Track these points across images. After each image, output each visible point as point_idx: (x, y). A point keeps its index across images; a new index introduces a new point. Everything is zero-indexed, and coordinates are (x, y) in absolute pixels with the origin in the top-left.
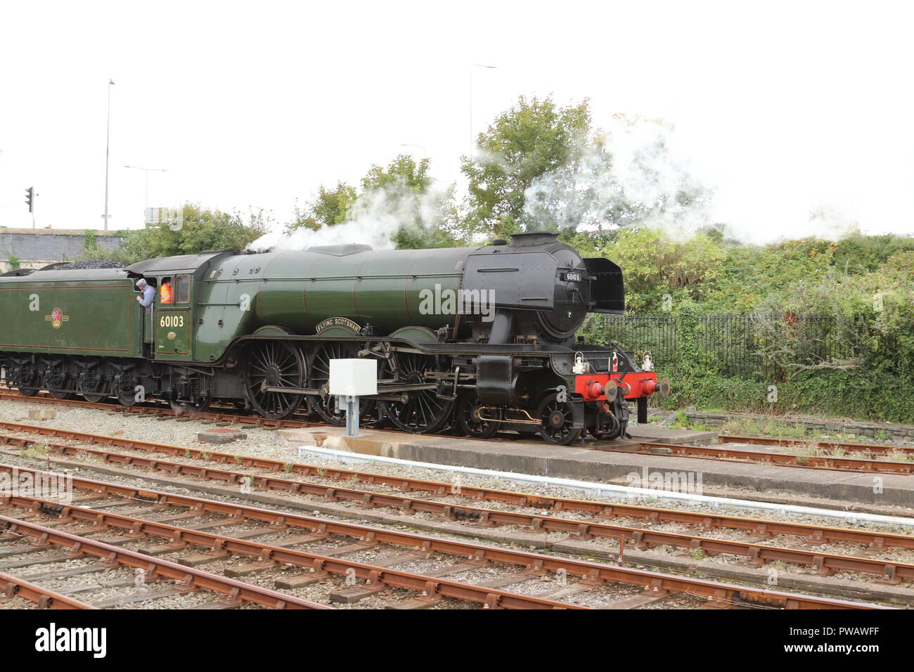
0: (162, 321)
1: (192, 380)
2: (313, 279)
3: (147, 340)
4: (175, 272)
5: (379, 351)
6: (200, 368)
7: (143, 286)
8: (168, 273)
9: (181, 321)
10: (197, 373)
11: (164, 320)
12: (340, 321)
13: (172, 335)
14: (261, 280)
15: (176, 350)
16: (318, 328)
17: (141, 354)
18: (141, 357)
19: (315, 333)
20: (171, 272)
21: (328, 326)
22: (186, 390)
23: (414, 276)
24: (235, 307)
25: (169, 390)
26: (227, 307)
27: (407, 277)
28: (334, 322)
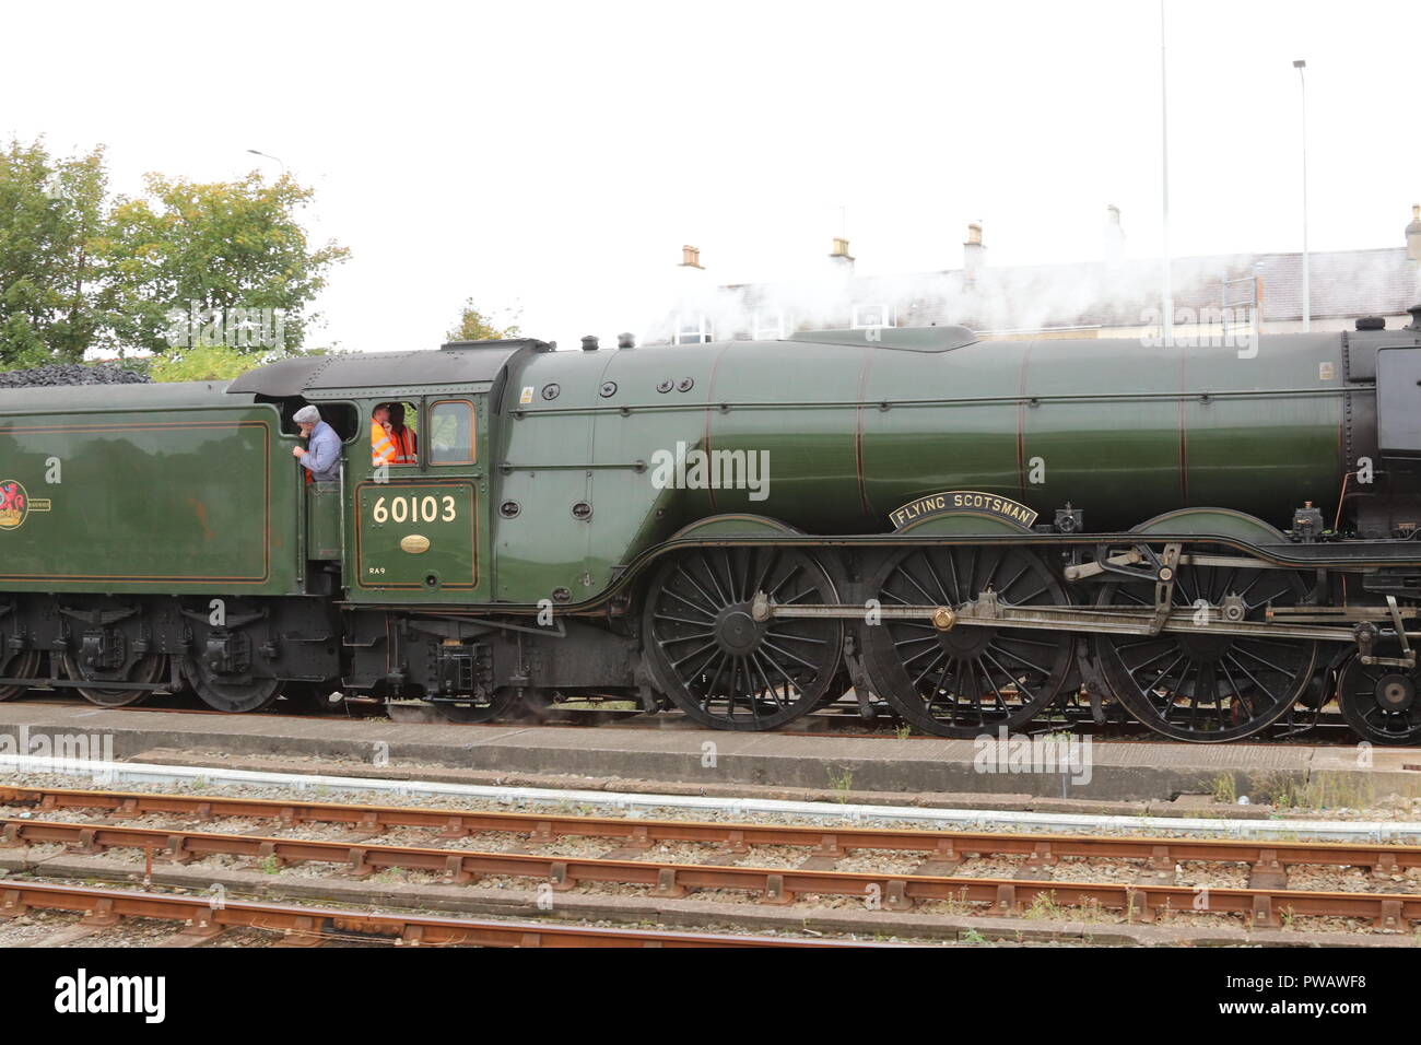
0: (377, 509)
1: (478, 648)
2: (885, 406)
3: (320, 553)
4: (421, 391)
5: (1131, 565)
6: (510, 618)
7: (311, 423)
8: (393, 392)
9: (449, 508)
10: (501, 629)
11: (387, 505)
12: (969, 500)
13: (415, 542)
14: (709, 408)
15: (431, 577)
16: (898, 517)
17: (304, 586)
18: (304, 593)
19: (890, 528)
20: (406, 391)
21: (933, 512)
22: (466, 673)
23: (1205, 397)
24: (630, 472)
25: (395, 674)
26: (595, 472)
27: (1182, 398)
28: (949, 501)
